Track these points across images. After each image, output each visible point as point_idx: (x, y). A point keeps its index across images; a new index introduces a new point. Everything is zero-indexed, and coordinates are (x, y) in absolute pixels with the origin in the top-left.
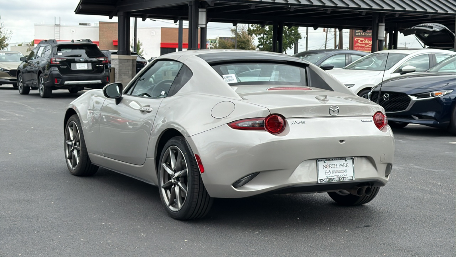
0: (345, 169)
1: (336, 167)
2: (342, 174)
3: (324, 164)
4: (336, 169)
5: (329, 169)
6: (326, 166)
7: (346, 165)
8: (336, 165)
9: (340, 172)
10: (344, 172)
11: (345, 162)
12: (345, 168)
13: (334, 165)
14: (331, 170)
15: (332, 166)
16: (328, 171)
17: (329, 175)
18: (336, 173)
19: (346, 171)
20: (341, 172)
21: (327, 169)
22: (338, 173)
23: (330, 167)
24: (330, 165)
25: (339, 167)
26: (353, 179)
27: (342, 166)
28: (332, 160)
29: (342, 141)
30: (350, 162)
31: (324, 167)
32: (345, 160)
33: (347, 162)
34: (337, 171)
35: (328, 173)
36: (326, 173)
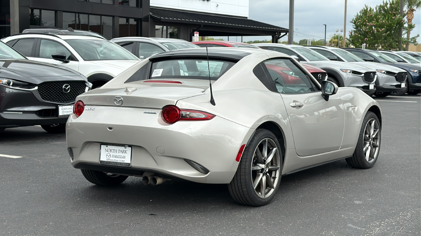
0: (124, 155)
1: (116, 152)
2: (121, 159)
3: (106, 148)
4: (115, 154)
5: (110, 153)
6: (108, 150)
7: (125, 152)
8: (116, 150)
9: (119, 158)
10: (122, 158)
11: (125, 149)
13: (114, 150)
14: (112, 154)
15: (113, 151)
16: (109, 155)
17: (110, 159)
18: (115, 157)
21: (108, 153)
22: (117, 157)
23: (111, 151)
24: (111, 150)
25: (119, 153)
26: (129, 166)
27: (121, 152)
28: (113, 145)
29: (110, 128)
30: (129, 149)
31: (106, 151)
32: (124, 147)
33: (126, 149)
34: (116, 156)
35: (108, 156)
36: (107, 156)
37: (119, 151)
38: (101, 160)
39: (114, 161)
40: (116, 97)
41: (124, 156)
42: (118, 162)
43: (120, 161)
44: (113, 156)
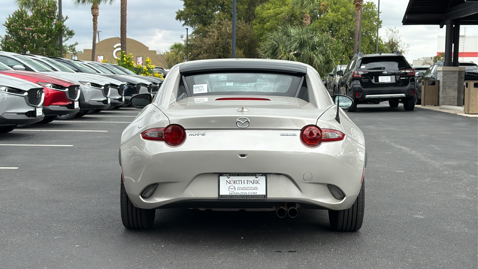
1: (243, 183)
2: (251, 191)
3: (228, 180)
4: (243, 186)
5: (234, 185)
6: (230, 182)
7: (256, 182)
8: (243, 181)
9: (248, 190)
10: (253, 190)
11: (256, 179)
12: (255, 185)
13: (240, 182)
14: (236, 186)
15: (238, 183)
16: (232, 187)
17: (234, 192)
18: (242, 189)
19: (256, 188)
20: (250, 189)
21: (230, 185)
22: (246, 189)
23: (236, 183)
24: (236, 181)
25: (247, 184)
26: (265, 198)
27: (251, 183)
28: (238, 176)
29: (243, 155)
30: (262, 179)
31: (227, 183)
32: (255, 177)
33: (258, 179)
34: (244, 188)
35: (232, 189)
36: (230, 190)
37: (248, 181)
38: (221, 194)
39: (242, 194)
40: (240, 118)
41: (256, 187)
42: (248, 194)
43: (249, 193)
44: (239, 189)
